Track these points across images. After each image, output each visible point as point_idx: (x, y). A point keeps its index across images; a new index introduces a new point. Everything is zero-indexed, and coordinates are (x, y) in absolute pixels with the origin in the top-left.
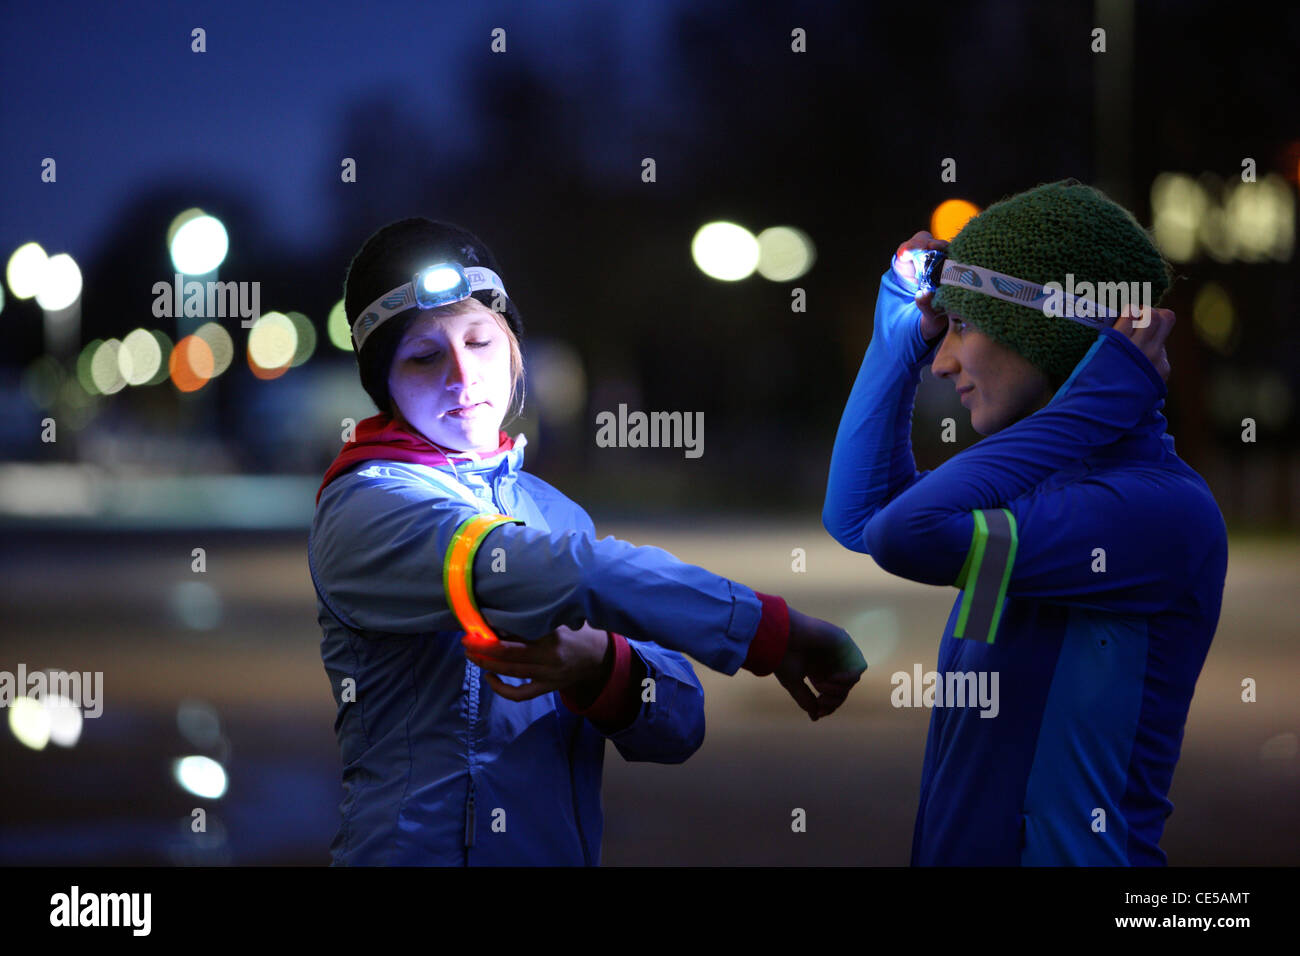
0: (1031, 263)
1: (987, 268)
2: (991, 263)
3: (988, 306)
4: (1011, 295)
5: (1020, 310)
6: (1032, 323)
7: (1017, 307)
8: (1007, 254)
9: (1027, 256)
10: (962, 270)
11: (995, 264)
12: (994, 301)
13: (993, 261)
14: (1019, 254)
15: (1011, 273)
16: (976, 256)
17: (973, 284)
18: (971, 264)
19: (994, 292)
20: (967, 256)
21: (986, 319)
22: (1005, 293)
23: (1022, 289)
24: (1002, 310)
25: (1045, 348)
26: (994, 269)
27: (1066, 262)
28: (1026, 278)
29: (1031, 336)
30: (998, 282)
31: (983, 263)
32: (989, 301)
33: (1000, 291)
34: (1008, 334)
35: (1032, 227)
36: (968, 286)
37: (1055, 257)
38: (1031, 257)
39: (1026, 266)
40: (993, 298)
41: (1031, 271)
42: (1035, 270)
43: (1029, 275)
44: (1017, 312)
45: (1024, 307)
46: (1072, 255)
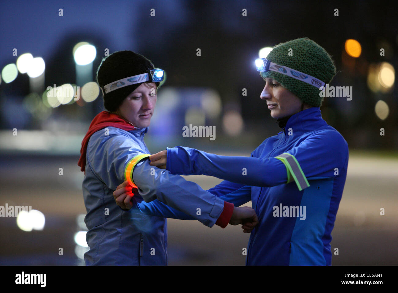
0: (304, 67)
1: (289, 67)
2: (290, 66)
3: (289, 80)
4: (297, 77)
5: (300, 82)
6: (303, 86)
7: (299, 81)
8: (296, 63)
9: (303, 64)
10: (279, 67)
11: (292, 66)
12: (291, 78)
13: (291, 65)
14: (300, 64)
15: (297, 70)
16: (284, 63)
17: (284, 72)
18: (283, 65)
19: (291, 75)
20: (281, 62)
21: (288, 84)
22: (295, 76)
23: (301, 75)
24: (294, 81)
25: (306, 95)
26: (291, 68)
27: (314, 68)
28: (302, 72)
29: (302, 90)
30: (293, 72)
31: (287, 65)
32: (290, 78)
33: (293, 75)
34: (295, 89)
35: (303, 55)
36: (282, 72)
37: (312, 66)
38: (304, 65)
39: (302, 68)
40: (290, 77)
41: (304, 70)
42: (306, 70)
43: (303, 71)
44: (299, 82)
45: (301, 81)
46: (316, 65)
